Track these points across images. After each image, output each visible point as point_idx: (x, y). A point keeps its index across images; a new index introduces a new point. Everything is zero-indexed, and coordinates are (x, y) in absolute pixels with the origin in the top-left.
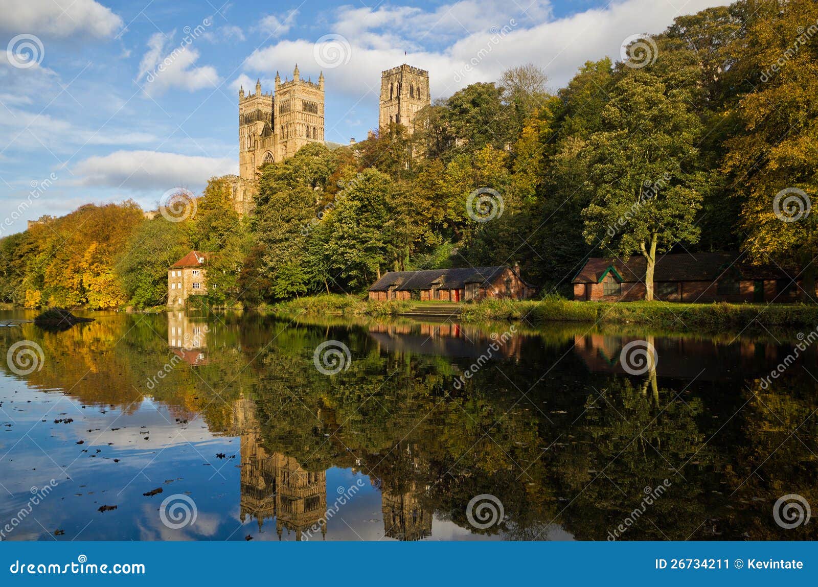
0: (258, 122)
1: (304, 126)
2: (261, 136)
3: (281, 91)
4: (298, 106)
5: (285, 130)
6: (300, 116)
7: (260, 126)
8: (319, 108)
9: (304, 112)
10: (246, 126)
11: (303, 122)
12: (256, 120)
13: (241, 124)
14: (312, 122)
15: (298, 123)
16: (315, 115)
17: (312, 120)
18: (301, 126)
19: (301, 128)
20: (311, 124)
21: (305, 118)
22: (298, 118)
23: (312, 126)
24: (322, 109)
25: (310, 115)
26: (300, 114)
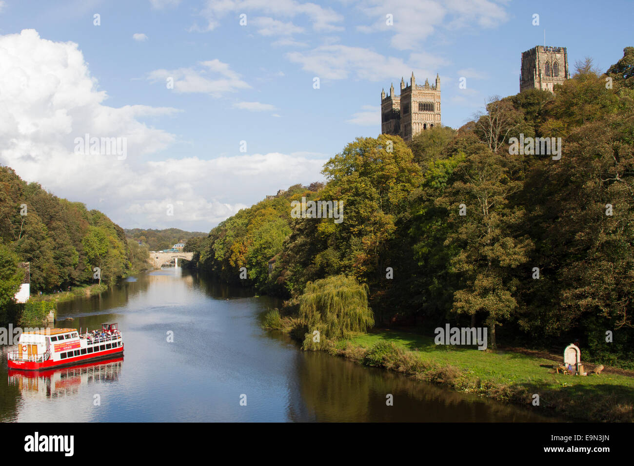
1: (420, 124)
6: (416, 116)
8: (436, 106)
9: (422, 112)
11: (419, 122)
14: (428, 119)
15: (415, 122)
16: (432, 113)
17: (428, 118)
18: (417, 125)
19: (417, 127)
20: (428, 122)
21: (422, 118)
22: (414, 118)
23: (429, 123)
24: (438, 107)
25: (427, 114)
26: (416, 114)
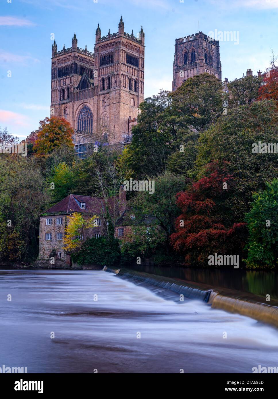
0: (73, 75)
1: (127, 78)
2: (77, 88)
3: (103, 44)
4: (122, 58)
5: (106, 82)
6: (124, 68)
7: (77, 79)
8: (140, 61)
9: (128, 65)
10: (59, 79)
11: (126, 74)
12: (72, 73)
13: (53, 77)
14: (133, 75)
15: (122, 74)
16: (137, 68)
17: (133, 73)
18: (124, 77)
19: (124, 80)
20: (133, 77)
21: (128, 71)
22: (122, 69)
23: (134, 79)
24: (142, 63)
25: (132, 68)
26: (124, 66)
